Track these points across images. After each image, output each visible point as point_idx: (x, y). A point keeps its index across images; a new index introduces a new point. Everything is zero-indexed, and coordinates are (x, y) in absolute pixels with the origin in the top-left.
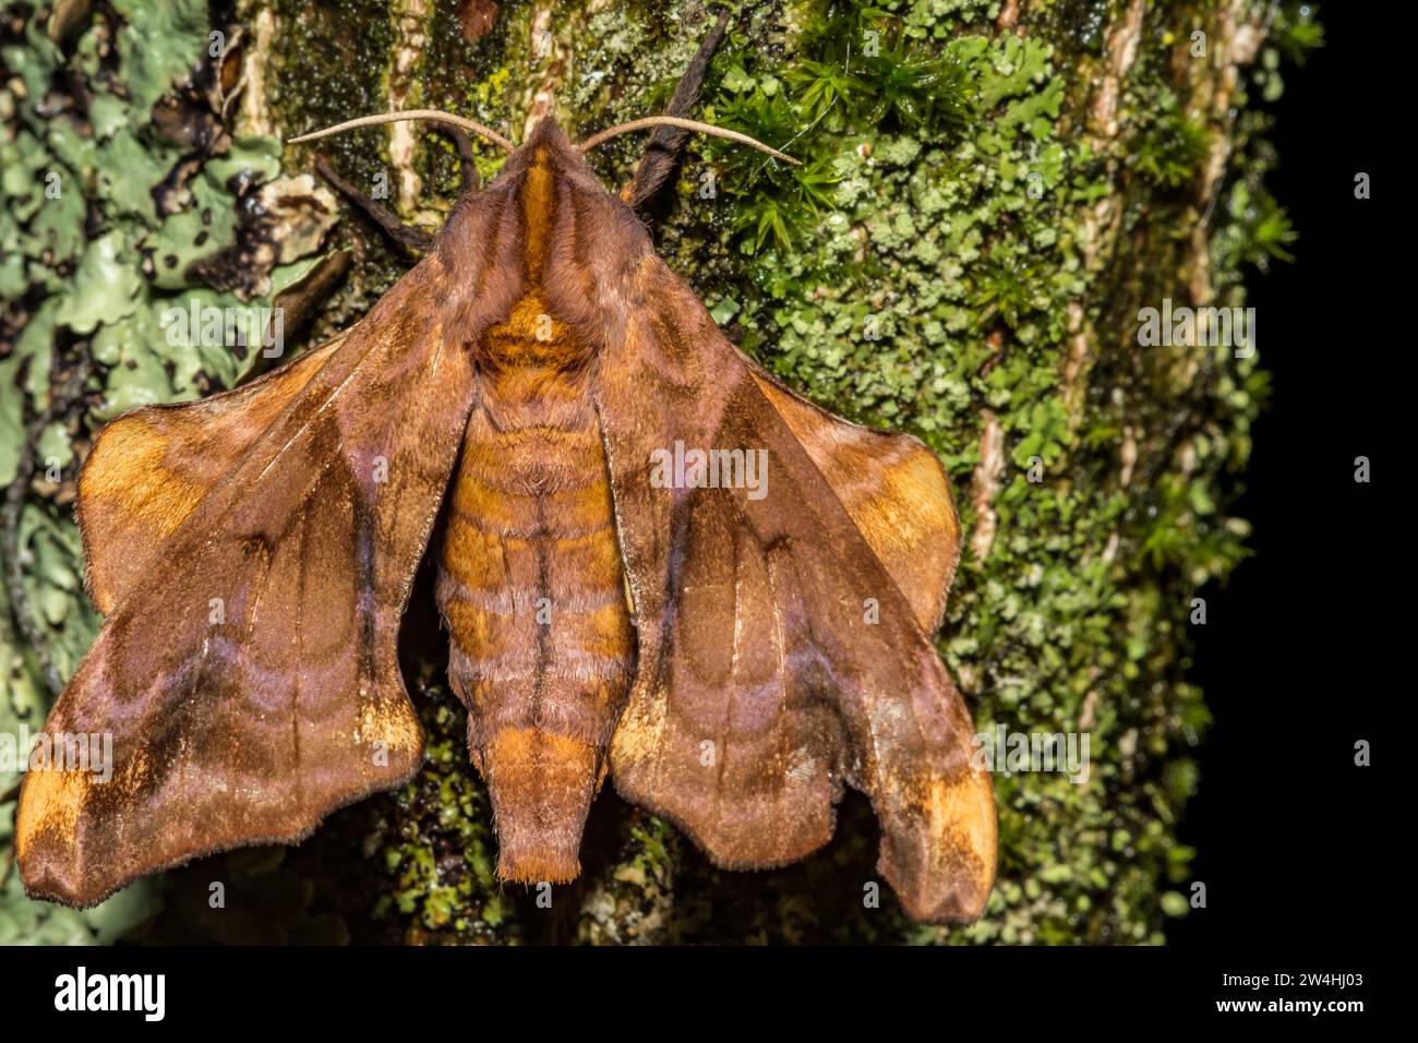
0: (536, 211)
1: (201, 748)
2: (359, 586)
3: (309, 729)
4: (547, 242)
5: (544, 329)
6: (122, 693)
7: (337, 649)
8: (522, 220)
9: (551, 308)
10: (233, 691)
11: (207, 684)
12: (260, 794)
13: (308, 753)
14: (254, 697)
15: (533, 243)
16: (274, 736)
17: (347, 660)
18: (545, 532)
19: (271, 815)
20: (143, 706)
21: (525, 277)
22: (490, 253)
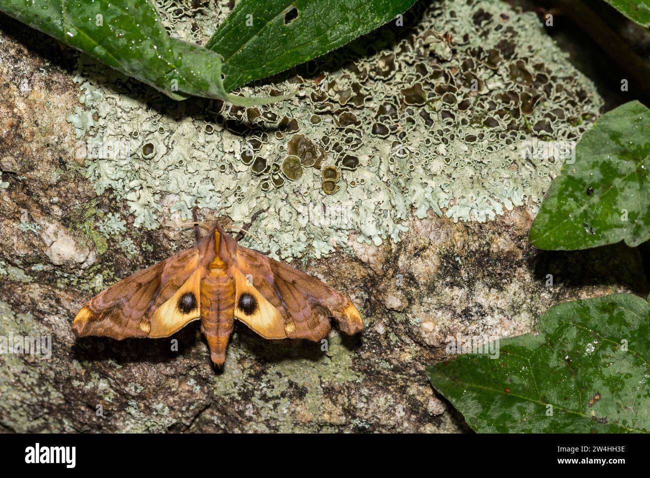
0: (218, 240)
1: (112, 317)
2: (152, 300)
3: (130, 321)
4: (220, 246)
5: (220, 263)
6: (104, 302)
7: (142, 309)
8: (215, 243)
9: (221, 259)
10: (122, 309)
11: (118, 306)
12: (117, 329)
13: (128, 326)
14: (124, 311)
15: (217, 246)
16: (124, 320)
17: (142, 312)
18: (219, 300)
19: (117, 334)
20: (107, 305)
21: (216, 253)
22: (207, 250)
